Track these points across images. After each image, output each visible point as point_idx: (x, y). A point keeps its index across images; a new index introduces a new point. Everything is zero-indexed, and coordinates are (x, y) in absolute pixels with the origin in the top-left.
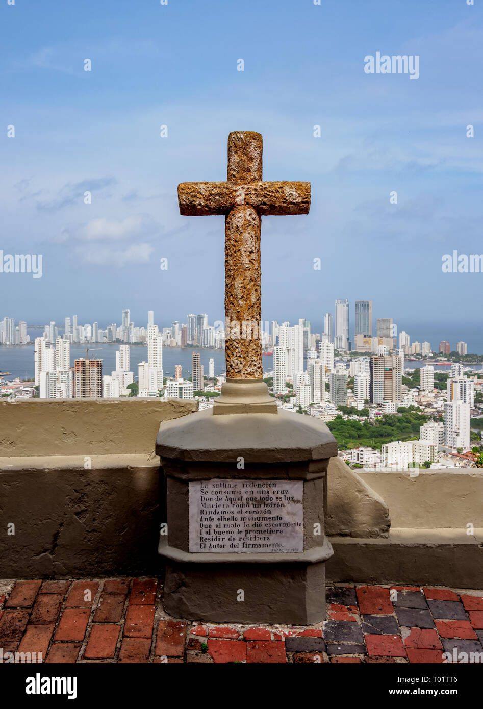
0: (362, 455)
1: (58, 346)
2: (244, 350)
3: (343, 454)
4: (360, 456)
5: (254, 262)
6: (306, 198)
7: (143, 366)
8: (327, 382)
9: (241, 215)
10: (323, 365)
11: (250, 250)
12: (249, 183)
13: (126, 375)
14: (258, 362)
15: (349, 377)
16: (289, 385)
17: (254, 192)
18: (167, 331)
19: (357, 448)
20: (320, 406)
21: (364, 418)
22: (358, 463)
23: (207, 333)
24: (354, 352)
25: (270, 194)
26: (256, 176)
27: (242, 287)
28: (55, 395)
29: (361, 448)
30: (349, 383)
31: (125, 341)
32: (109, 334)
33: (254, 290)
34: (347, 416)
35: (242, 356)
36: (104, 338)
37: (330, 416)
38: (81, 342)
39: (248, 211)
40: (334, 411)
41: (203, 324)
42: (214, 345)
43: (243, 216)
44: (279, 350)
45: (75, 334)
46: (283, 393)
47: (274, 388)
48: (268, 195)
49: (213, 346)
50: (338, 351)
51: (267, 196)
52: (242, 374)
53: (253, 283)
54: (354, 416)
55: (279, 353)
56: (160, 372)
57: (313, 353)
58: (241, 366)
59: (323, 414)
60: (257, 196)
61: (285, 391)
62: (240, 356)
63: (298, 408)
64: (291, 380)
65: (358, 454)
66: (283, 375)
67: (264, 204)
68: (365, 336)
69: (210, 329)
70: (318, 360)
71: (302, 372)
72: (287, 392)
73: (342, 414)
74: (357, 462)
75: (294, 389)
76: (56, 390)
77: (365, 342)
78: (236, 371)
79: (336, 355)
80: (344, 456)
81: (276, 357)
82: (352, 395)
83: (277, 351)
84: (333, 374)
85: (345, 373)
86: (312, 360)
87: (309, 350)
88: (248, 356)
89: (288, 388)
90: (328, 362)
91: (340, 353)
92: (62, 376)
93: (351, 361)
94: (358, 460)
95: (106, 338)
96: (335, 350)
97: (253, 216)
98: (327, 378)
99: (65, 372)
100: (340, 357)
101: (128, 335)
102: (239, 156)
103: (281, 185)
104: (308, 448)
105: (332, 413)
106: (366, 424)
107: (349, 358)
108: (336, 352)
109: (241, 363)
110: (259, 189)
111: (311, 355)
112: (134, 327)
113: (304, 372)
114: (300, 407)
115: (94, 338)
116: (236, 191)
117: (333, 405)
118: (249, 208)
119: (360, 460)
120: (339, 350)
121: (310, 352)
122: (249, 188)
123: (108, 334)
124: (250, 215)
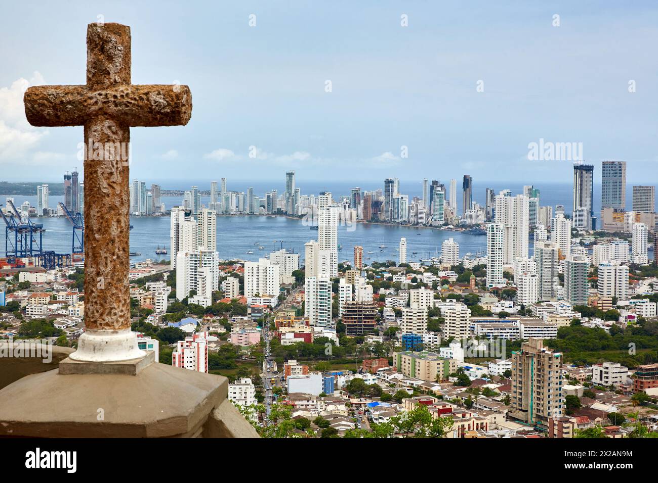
0: (607, 373)
1: (200, 218)
2: (100, 294)
3: (581, 371)
4: (604, 375)
5: (114, 185)
6: (177, 107)
7: (312, 246)
8: (561, 272)
9: (99, 128)
10: (555, 249)
11: (109, 171)
12: (107, 88)
13: (289, 257)
14: (119, 310)
15: (592, 266)
16: (507, 275)
17: (113, 99)
18: (345, 200)
19: (601, 364)
20: (551, 305)
21: (611, 323)
22: (601, 384)
23: (398, 204)
24: (600, 232)
25: (133, 102)
26: (117, 79)
27: (99, 217)
28: (195, 283)
29: (605, 364)
30: (591, 275)
31: (289, 212)
32: (268, 204)
33: (115, 220)
34: (587, 319)
35: (98, 302)
36: (262, 208)
37: (563, 319)
38: (232, 213)
39: (107, 123)
40: (570, 311)
41: (392, 191)
42: (407, 219)
43: (100, 129)
44: (495, 227)
45: (223, 202)
46: (500, 286)
47: (487, 279)
48: (131, 103)
49: (405, 221)
50: (576, 230)
51: (128, 104)
52: (98, 324)
53: (113, 212)
54: (597, 319)
55: (495, 232)
56: (334, 255)
57: (542, 232)
58: (97, 315)
59: (554, 315)
60: (116, 106)
61: (502, 284)
62: (96, 303)
63: (519, 308)
64: (510, 267)
65: (601, 371)
66: (500, 262)
67: (126, 114)
68: (616, 210)
69: (402, 198)
70: (549, 242)
71: (526, 259)
72: (505, 285)
73: (580, 316)
74: (600, 382)
75: (515, 281)
76: (198, 276)
77: (615, 219)
78: (92, 320)
79: (573, 236)
80: (582, 374)
81: (490, 237)
82: (595, 291)
83: (493, 228)
84: (569, 262)
85: (587, 261)
86: (541, 242)
87: (536, 228)
88: (106, 302)
89: (507, 280)
90: (563, 244)
91: (580, 233)
92: (206, 258)
93: (596, 244)
94: (601, 379)
95: (264, 207)
96: (573, 229)
97: (114, 128)
98: (561, 266)
99: (209, 252)
100: (580, 238)
101: (293, 205)
102: (95, 54)
103: (146, 91)
104: (142, 423)
105: (566, 315)
106: (614, 330)
107: (592, 239)
108: (574, 232)
109: (97, 311)
110: (119, 95)
111: (540, 235)
112: (301, 195)
113: (529, 258)
114: (523, 307)
115: (248, 207)
116: (91, 98)
117: (568, 304)
118: (107, 119)
119: (604, 380)
120: (578, 229)
121: (538, 231)
122: (106, 95)
123: (266, 203)
124: (110, 127)
